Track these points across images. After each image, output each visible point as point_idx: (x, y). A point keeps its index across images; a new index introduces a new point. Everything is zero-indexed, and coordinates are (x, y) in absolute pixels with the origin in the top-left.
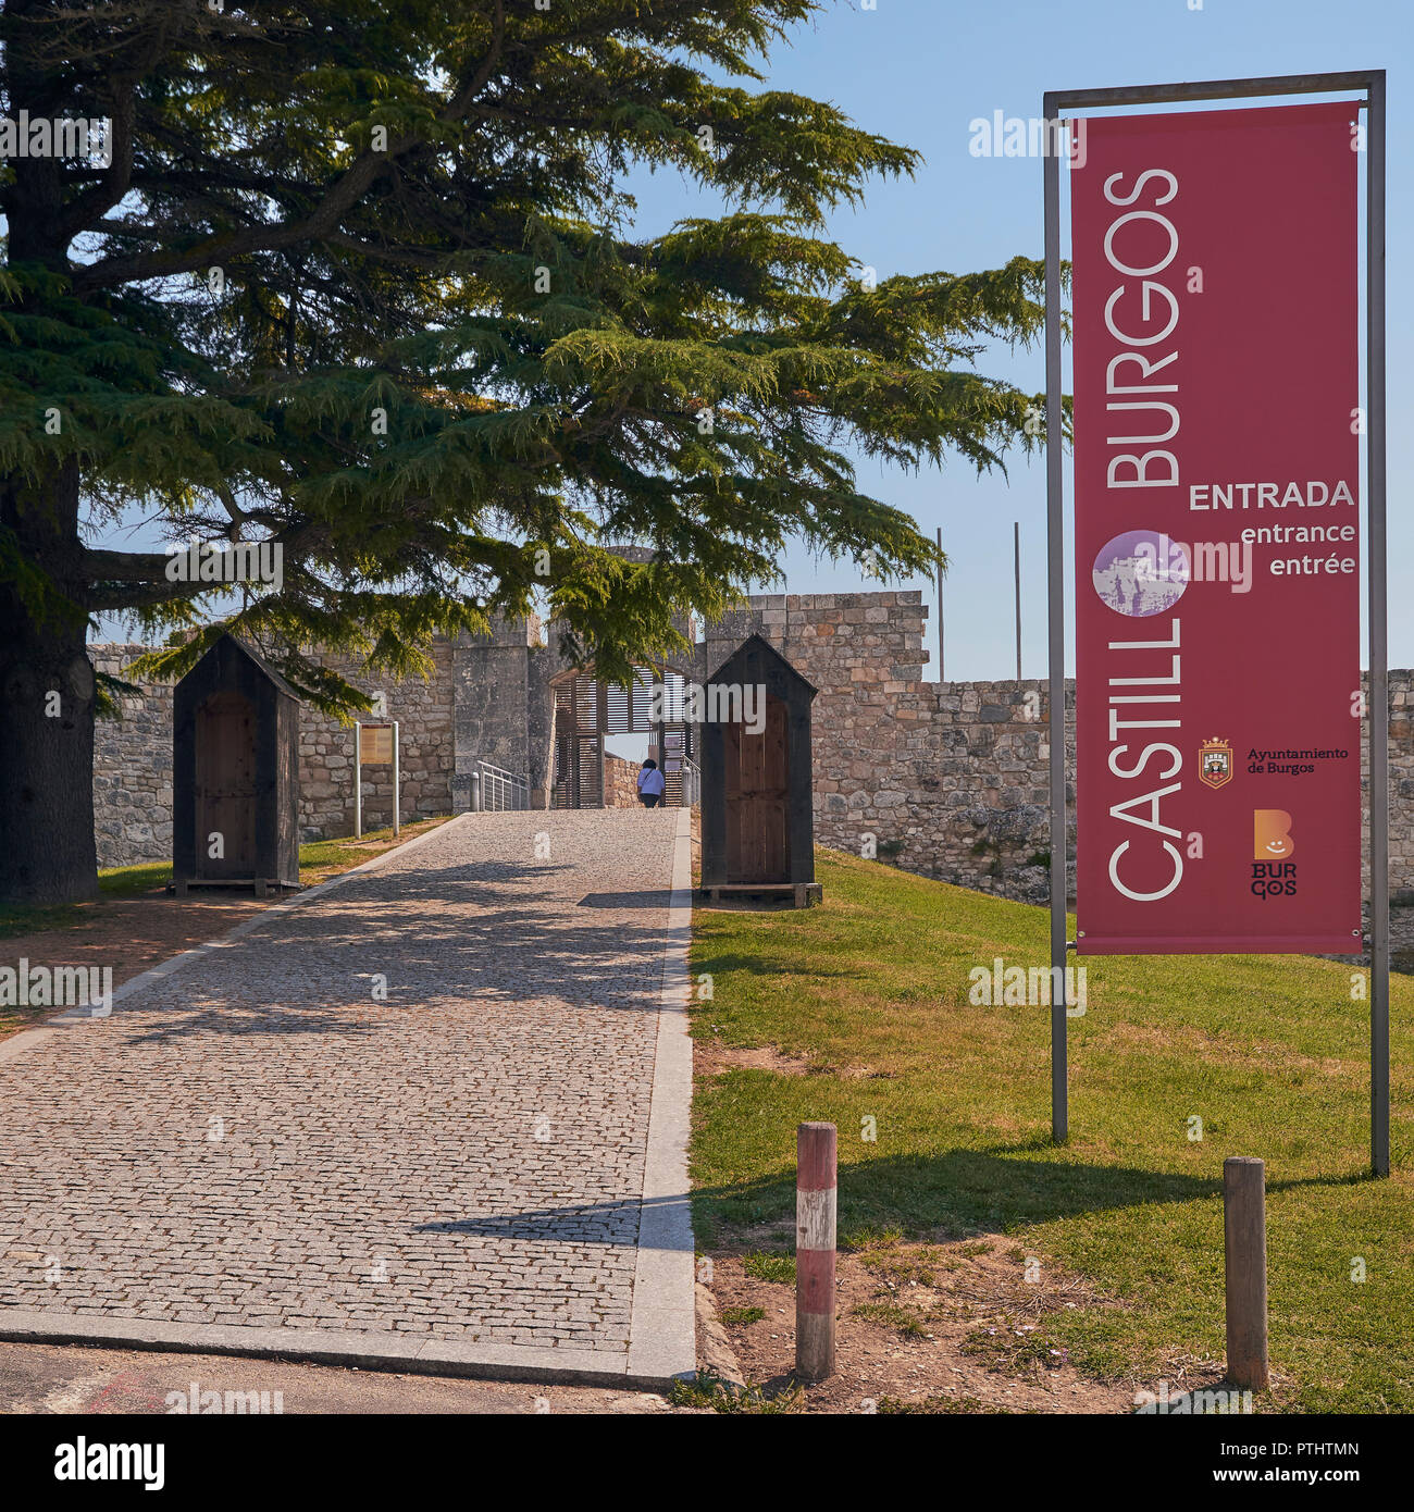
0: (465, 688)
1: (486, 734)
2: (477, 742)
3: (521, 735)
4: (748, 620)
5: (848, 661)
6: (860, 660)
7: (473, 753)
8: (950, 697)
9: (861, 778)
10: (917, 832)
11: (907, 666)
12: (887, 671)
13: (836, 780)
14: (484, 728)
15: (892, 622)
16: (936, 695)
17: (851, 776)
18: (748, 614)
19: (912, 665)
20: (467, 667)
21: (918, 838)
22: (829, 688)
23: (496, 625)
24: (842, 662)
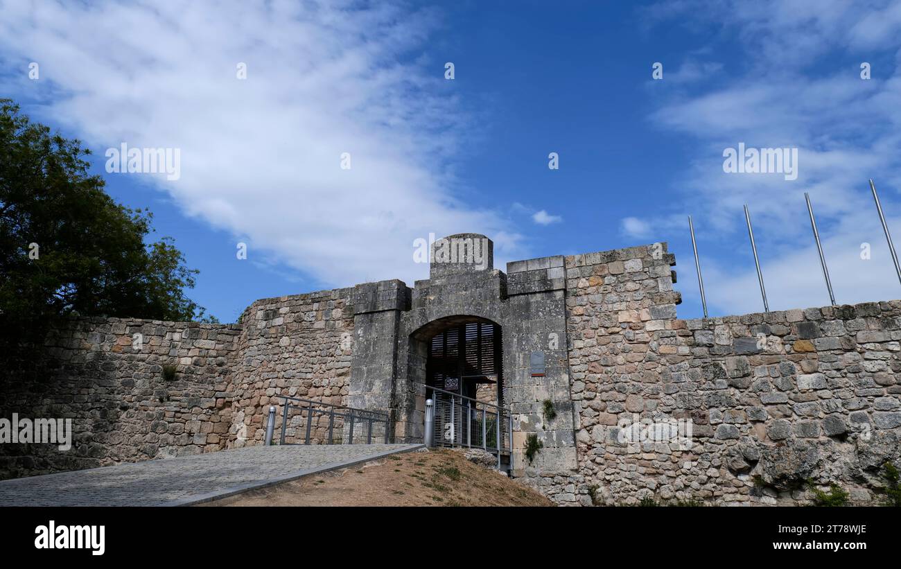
0: (359, 343)
1: (367, 377)
2: (362, 383)
5: (615, 306)
6: (624, 304)
7: (359, 392)
8: (703, 332)
9: (636, 411)
10: (692, 466)
11: (662, 306)
12: (647, 312)
13: (614, 413)
14: (367, 373)
15: (646, 269)
16: (691, 330)
17: (627, 409)
18: (537, 272)
19: (667, 305)
20: (361, 327)
21: (694, 473)
22: (602, 329)
23: (379, 295)
24: (610, 306)
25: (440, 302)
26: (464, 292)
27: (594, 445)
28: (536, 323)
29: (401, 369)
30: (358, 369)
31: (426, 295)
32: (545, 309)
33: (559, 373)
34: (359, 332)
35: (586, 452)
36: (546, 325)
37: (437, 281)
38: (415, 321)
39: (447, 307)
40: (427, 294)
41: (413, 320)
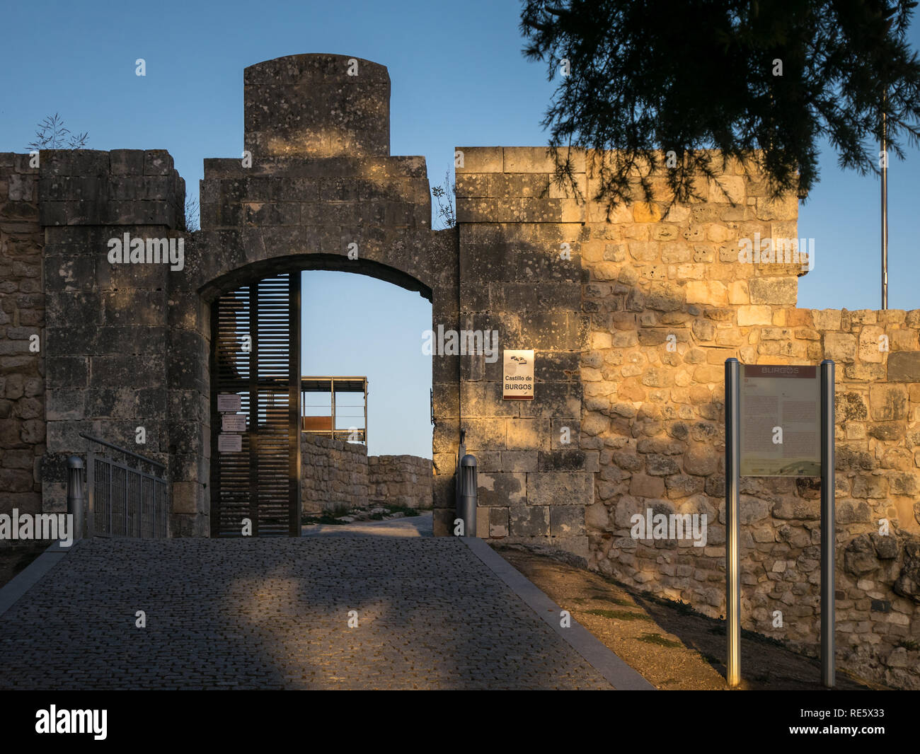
0: (64, 298)
1: (97, 381)
2: (83, 394)
3: (156, 385)
4: (526, 190)
5: (682, 269)
6: (700, 267)
7: (77, 414)
8: (840, 336)
9: (701, 473)
10: (787, 568)
11: (773, 279)
12: (743, 287)
13: (661, 476)
14: (95, 371)
15: (752, 201)
16: (819, 332)
17: (685, 469)
18: (525, 179)
19: (781, 279)
20: (67, 259)
21: (790, 579)
22: (652, 315)
23: (115, 185)
24: (672, 269)
25: (279, 219)
26: (338, 202)
27: (619, 533)
28: (517, 289)
29: (181, 368)
30: (70, 361)
31: (241, 196)
32: (538, 262)
33: (563, 398)
34: (62, 273)
35: (599, 544)
36: (539, 297)
37: (266, 166)
38: (212, 258)
39: (295, 233)
40: (243, 194)
41: (205, 256)
